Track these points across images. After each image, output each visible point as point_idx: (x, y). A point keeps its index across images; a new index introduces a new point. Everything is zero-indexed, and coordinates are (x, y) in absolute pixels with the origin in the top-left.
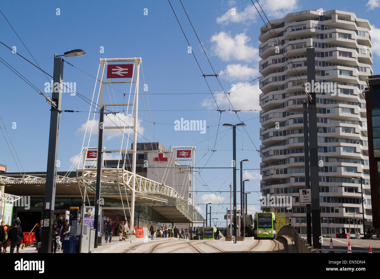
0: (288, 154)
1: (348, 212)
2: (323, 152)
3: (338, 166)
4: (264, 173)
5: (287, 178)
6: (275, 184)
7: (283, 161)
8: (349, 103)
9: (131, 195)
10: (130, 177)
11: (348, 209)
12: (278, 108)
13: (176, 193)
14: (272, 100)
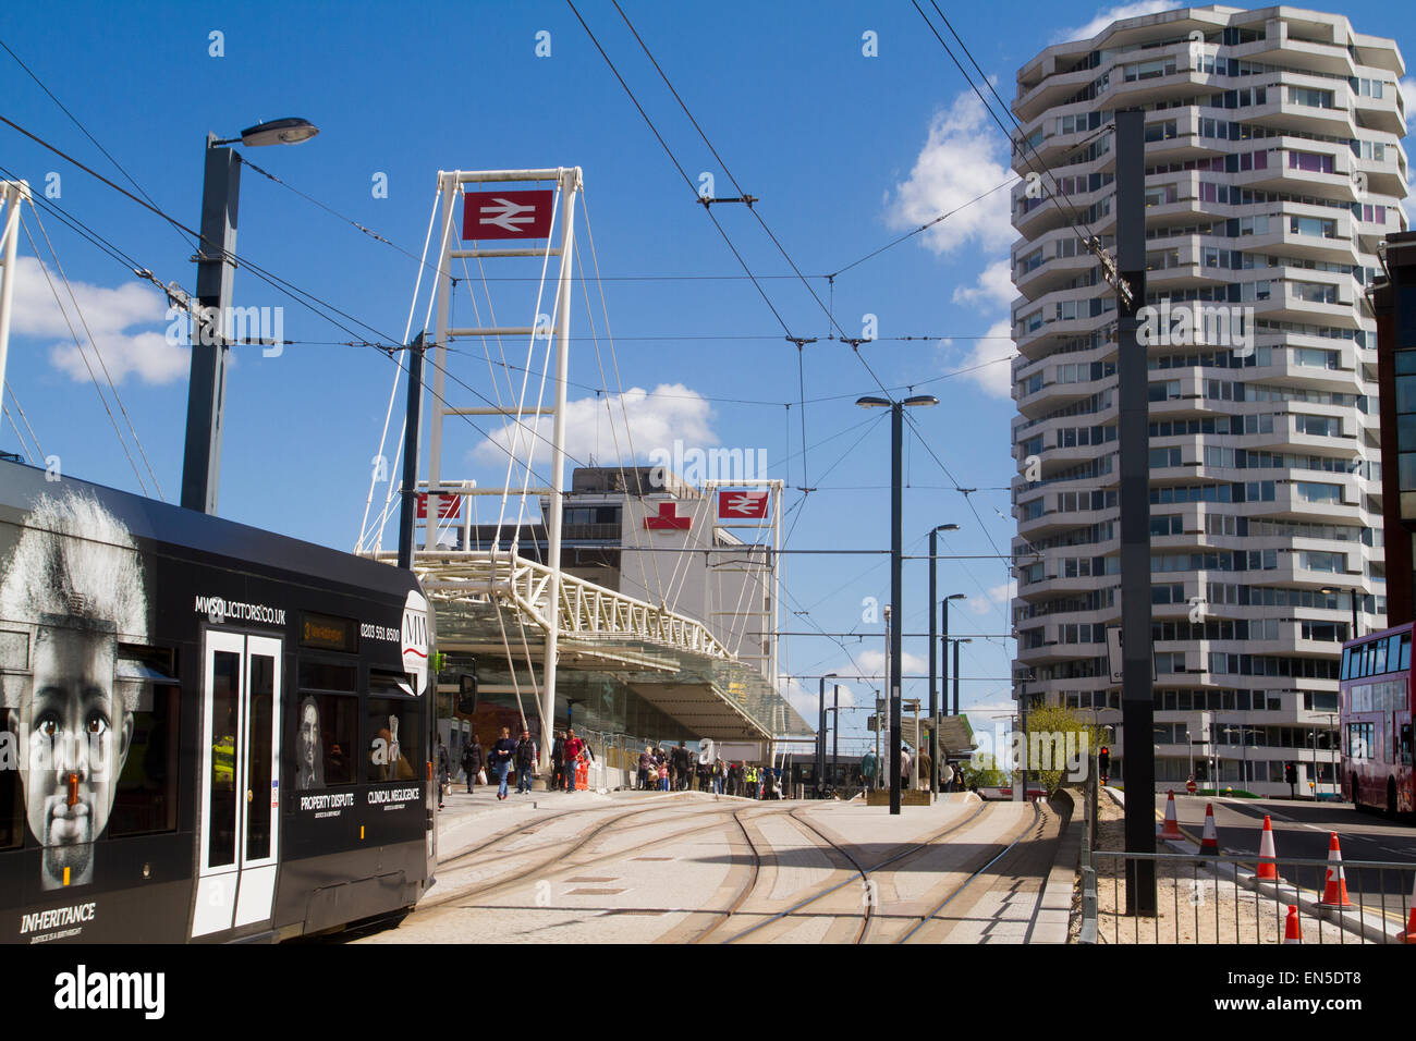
0: (1108, 506)
1: (1313, 707)
2: (1229, 502)
3: (1281, 550)
4: (1025, 574)
5: (1103, 591)
6: (1063, 611)
7: (1090, 534)
8: (1322, 331)
9: (543, 643)
10: (539, 582)
11: (1311, 699)
12: (1074, 350)
13: (710, 639)
14: (1053, 320)
